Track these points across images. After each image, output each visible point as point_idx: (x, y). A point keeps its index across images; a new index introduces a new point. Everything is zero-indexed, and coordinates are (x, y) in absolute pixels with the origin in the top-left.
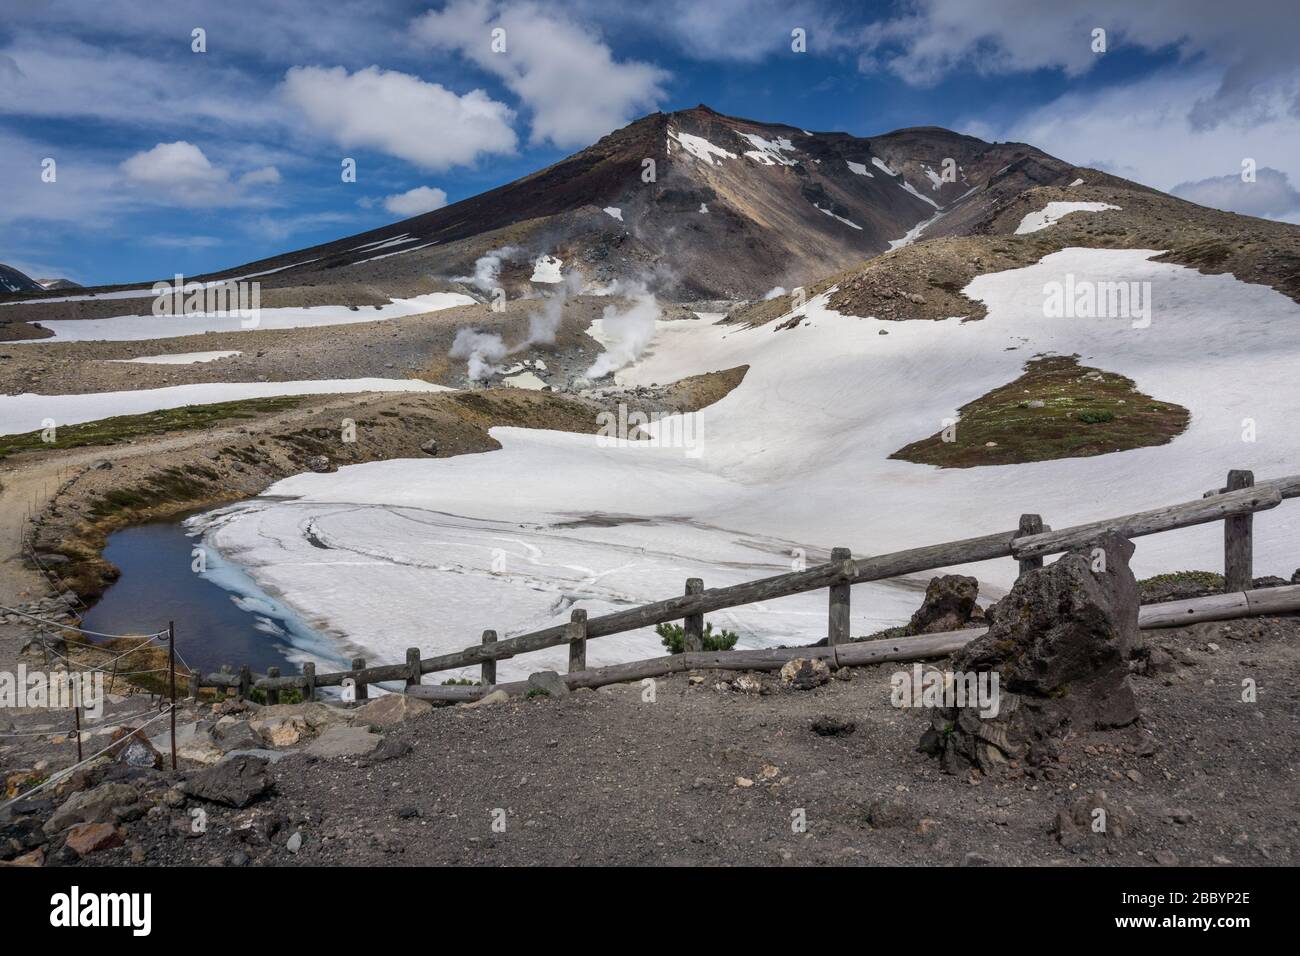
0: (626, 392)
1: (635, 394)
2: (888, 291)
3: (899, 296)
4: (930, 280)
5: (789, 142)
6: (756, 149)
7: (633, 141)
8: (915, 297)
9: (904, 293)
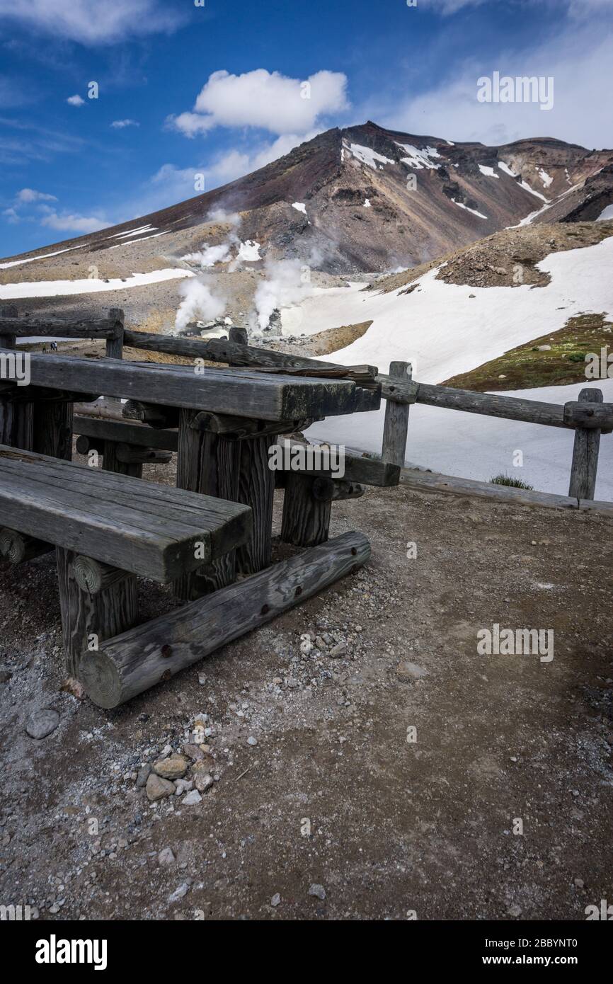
0: (281, 340)
1: (287, 342)
2: (481, 266)
3: (489, 269)
4: (515, 257)
5: (435, 150)
6: (409, 156)
7: (316, 151)
8: (499, 269)
9: (492, 267)
